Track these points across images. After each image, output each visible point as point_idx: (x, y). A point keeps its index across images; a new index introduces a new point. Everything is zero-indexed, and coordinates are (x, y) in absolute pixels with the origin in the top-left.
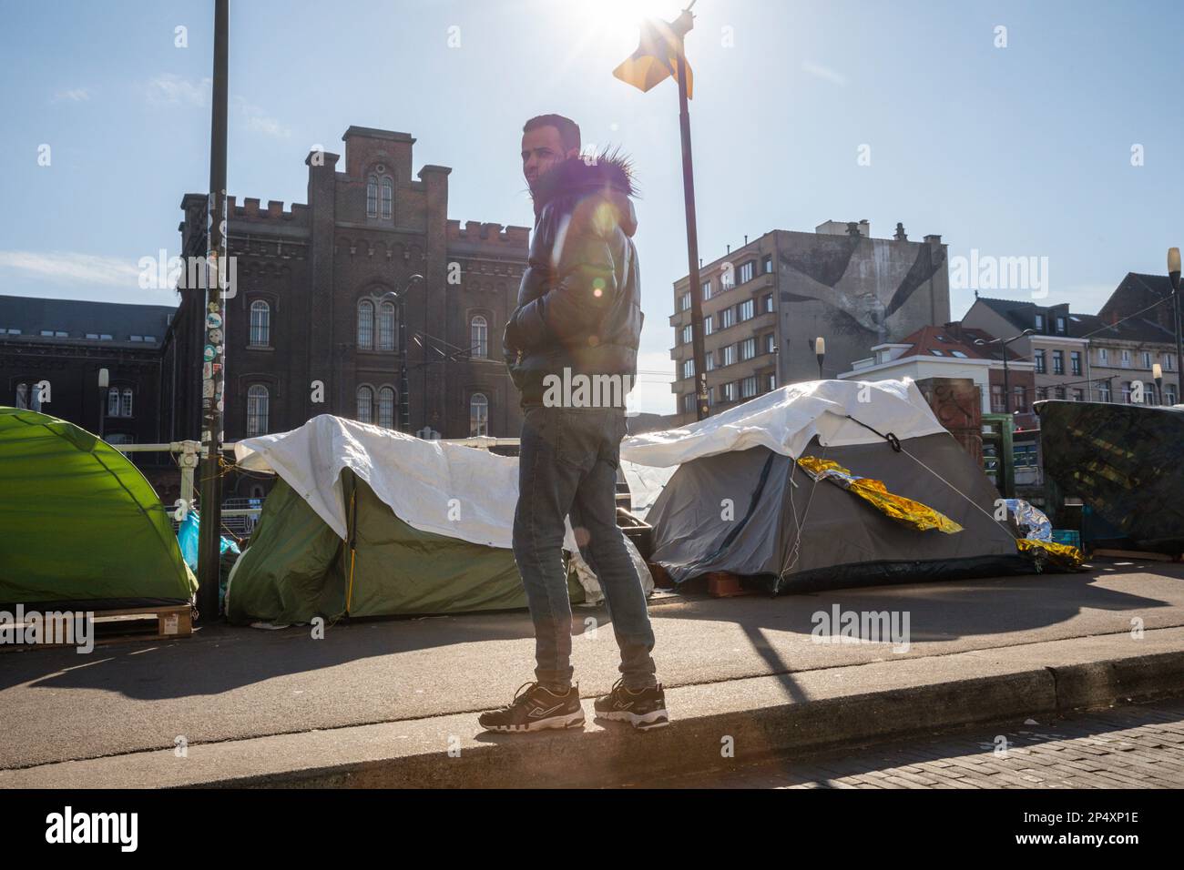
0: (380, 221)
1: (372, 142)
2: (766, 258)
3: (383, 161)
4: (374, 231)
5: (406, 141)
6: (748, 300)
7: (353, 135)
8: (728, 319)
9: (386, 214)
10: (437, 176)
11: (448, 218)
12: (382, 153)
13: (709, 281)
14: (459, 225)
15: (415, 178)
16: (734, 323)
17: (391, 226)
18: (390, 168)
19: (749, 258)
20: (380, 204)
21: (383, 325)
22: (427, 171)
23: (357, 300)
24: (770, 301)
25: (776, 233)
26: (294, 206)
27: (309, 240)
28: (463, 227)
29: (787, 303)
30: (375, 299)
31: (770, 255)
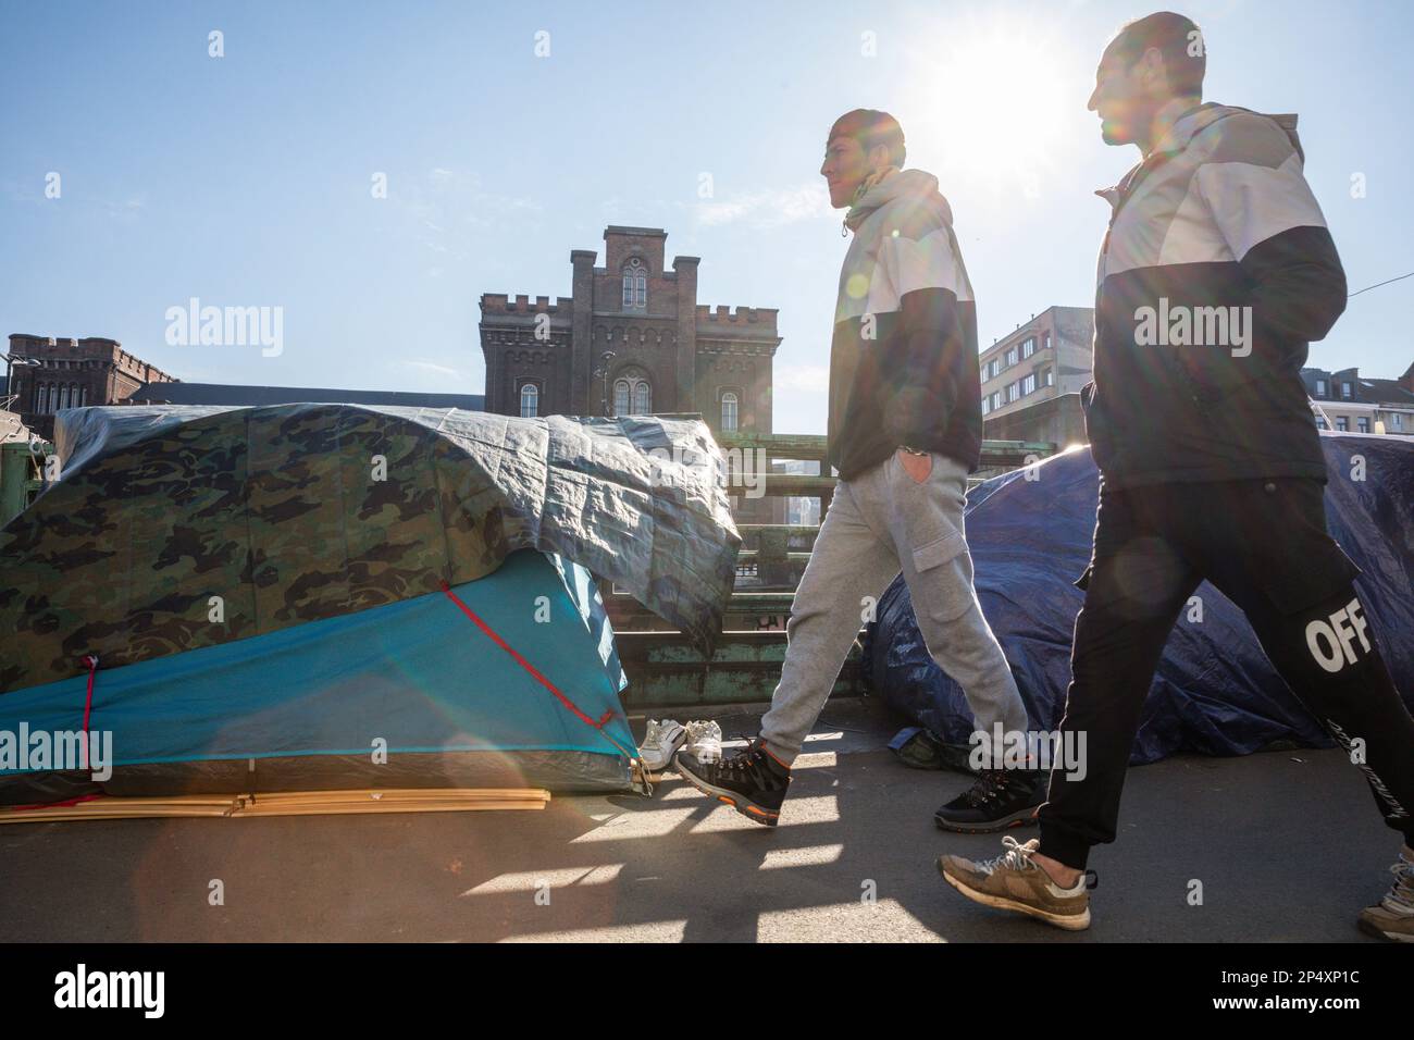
0: (635, 309)
1: (627, 238)
2: (1046, 335)
3: (638, 255)
4: (628, 318)
5: (660, 236)
6: (1030, 375)
7: (612, 234)
8: (1014, 393)
9: (641, 302)
10: (688, 265)
11: (698, 304)
12: (637, 248)
13: (996, 359)
14: (709, 310)
15: (668, 267)
16: (1018, 397)
17: (643, 313)
18: (644, 261)
19: (1030, 334)
20: (635, 296)
21: (639, 404)
22: (680, 262)
23: (613, 381)
24: (1050, 376)
25: (1053, 309)
26: (560, 300)
27: (569, 329)
28: (713, 311)
29: (1065, 376)
30: (630, 380)
31: (1048, 331)
